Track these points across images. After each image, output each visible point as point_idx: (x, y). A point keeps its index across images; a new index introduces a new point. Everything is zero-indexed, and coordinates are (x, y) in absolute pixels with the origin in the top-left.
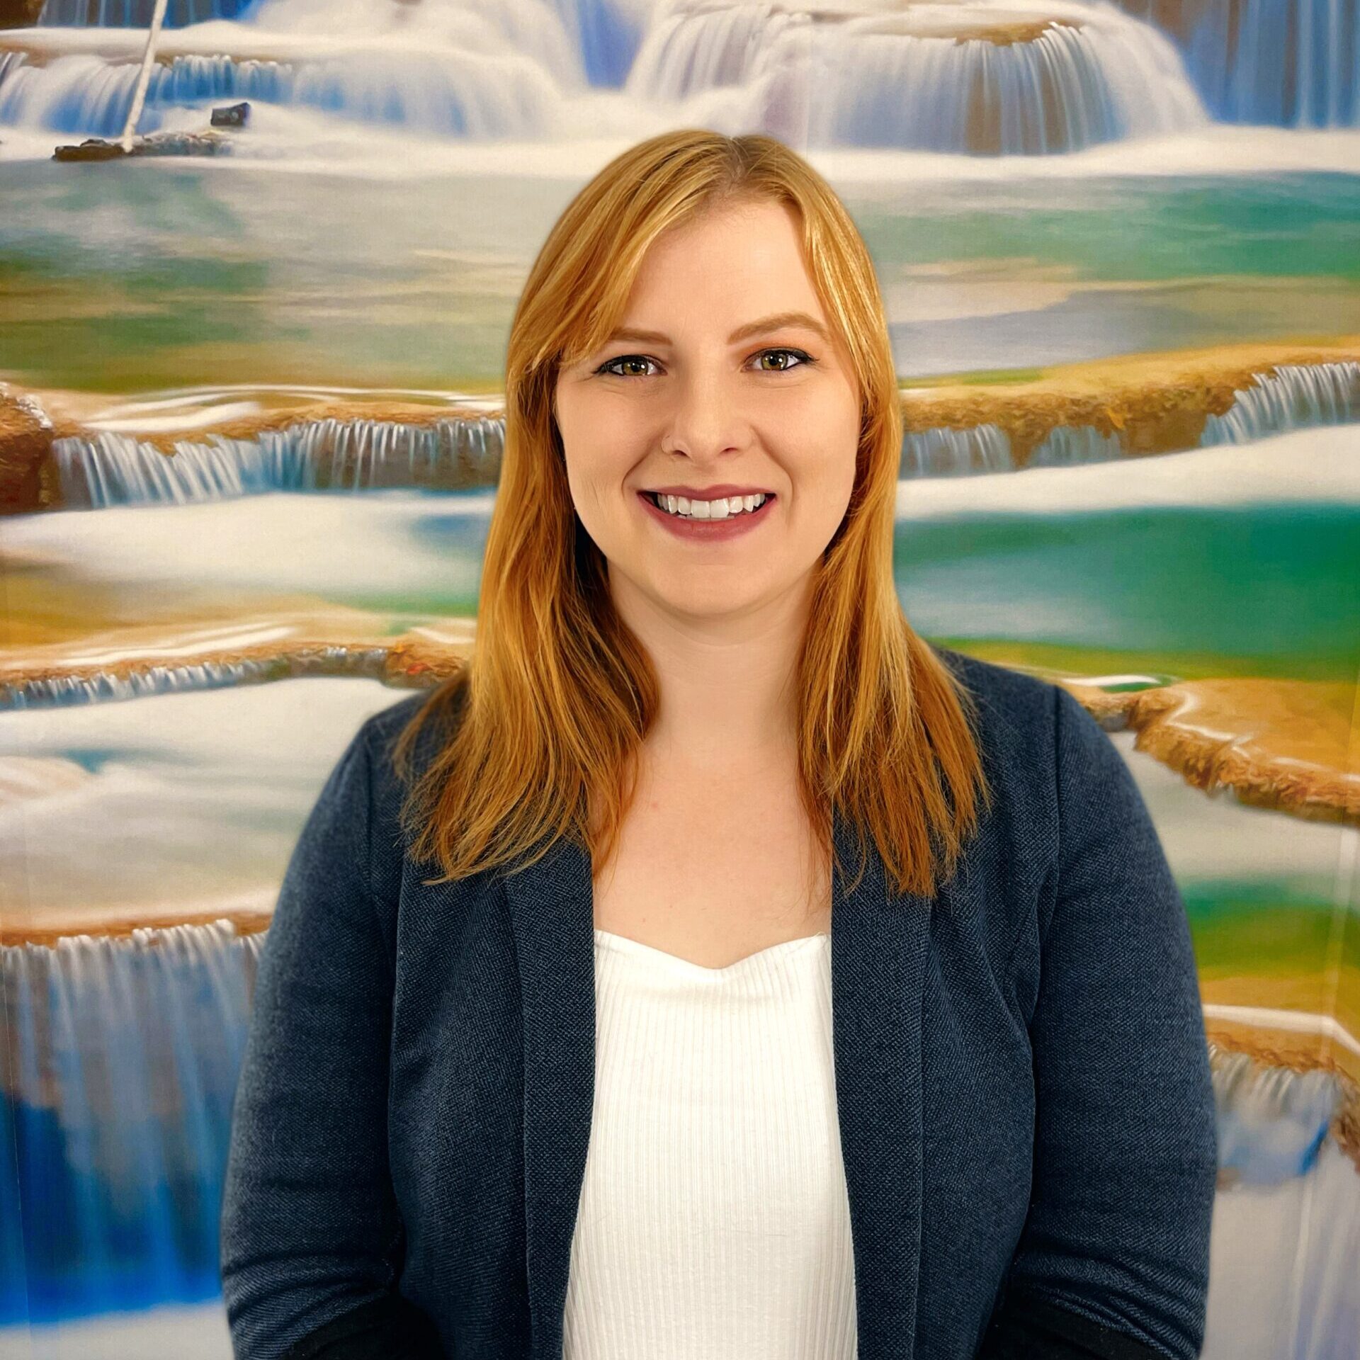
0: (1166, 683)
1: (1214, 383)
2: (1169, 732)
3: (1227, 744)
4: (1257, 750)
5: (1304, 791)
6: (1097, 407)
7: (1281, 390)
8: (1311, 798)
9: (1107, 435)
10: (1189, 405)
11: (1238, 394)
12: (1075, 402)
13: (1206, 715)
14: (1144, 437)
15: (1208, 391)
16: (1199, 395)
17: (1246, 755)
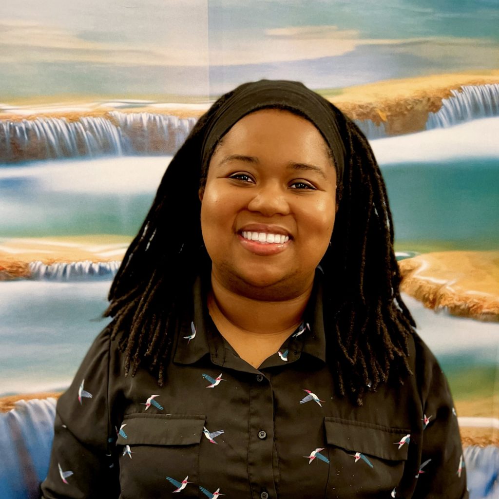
0: (413, 256)
1: (431, 95)
2: (415, 281)
3: (443, 285)
4: (458, 288)
5: (481, 307)
6: (372, 109)
7: (465, 98)
8: (484, 310)
9: (378, 125)
10: (419, 107)
11: (444, 101)
12: (361, 107)
13: (434, 271)
14: (397, 125)
15: (429, 99)
16: (424, 102)
17: (453, 290)
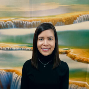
0: (70, 49)
1: (74, 17)
2: (70, 54)
3: (76, 55)
4: (79, 56)
5: (84, 60)
10: (72, 19)
13: (74, 52)
